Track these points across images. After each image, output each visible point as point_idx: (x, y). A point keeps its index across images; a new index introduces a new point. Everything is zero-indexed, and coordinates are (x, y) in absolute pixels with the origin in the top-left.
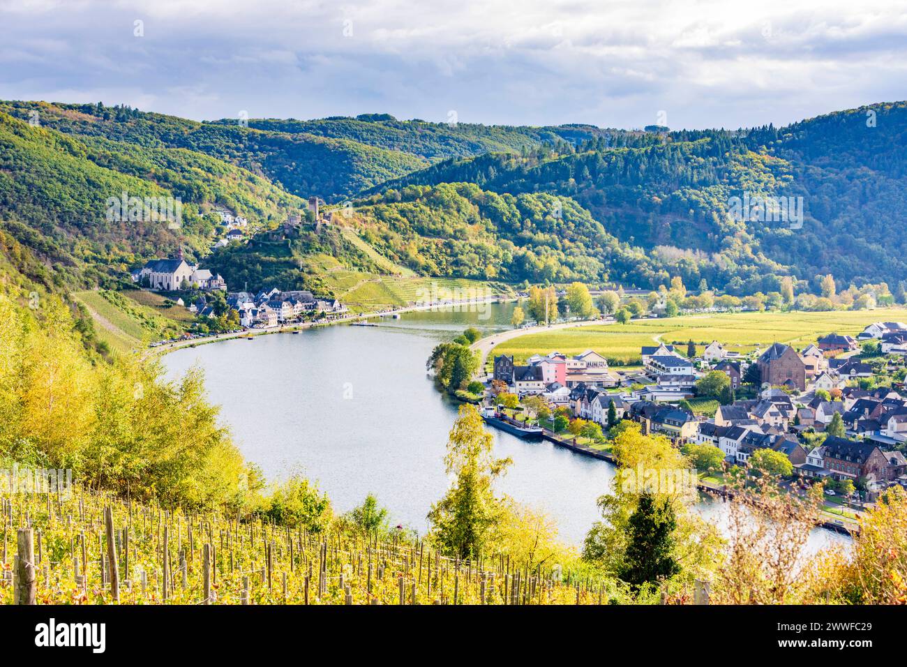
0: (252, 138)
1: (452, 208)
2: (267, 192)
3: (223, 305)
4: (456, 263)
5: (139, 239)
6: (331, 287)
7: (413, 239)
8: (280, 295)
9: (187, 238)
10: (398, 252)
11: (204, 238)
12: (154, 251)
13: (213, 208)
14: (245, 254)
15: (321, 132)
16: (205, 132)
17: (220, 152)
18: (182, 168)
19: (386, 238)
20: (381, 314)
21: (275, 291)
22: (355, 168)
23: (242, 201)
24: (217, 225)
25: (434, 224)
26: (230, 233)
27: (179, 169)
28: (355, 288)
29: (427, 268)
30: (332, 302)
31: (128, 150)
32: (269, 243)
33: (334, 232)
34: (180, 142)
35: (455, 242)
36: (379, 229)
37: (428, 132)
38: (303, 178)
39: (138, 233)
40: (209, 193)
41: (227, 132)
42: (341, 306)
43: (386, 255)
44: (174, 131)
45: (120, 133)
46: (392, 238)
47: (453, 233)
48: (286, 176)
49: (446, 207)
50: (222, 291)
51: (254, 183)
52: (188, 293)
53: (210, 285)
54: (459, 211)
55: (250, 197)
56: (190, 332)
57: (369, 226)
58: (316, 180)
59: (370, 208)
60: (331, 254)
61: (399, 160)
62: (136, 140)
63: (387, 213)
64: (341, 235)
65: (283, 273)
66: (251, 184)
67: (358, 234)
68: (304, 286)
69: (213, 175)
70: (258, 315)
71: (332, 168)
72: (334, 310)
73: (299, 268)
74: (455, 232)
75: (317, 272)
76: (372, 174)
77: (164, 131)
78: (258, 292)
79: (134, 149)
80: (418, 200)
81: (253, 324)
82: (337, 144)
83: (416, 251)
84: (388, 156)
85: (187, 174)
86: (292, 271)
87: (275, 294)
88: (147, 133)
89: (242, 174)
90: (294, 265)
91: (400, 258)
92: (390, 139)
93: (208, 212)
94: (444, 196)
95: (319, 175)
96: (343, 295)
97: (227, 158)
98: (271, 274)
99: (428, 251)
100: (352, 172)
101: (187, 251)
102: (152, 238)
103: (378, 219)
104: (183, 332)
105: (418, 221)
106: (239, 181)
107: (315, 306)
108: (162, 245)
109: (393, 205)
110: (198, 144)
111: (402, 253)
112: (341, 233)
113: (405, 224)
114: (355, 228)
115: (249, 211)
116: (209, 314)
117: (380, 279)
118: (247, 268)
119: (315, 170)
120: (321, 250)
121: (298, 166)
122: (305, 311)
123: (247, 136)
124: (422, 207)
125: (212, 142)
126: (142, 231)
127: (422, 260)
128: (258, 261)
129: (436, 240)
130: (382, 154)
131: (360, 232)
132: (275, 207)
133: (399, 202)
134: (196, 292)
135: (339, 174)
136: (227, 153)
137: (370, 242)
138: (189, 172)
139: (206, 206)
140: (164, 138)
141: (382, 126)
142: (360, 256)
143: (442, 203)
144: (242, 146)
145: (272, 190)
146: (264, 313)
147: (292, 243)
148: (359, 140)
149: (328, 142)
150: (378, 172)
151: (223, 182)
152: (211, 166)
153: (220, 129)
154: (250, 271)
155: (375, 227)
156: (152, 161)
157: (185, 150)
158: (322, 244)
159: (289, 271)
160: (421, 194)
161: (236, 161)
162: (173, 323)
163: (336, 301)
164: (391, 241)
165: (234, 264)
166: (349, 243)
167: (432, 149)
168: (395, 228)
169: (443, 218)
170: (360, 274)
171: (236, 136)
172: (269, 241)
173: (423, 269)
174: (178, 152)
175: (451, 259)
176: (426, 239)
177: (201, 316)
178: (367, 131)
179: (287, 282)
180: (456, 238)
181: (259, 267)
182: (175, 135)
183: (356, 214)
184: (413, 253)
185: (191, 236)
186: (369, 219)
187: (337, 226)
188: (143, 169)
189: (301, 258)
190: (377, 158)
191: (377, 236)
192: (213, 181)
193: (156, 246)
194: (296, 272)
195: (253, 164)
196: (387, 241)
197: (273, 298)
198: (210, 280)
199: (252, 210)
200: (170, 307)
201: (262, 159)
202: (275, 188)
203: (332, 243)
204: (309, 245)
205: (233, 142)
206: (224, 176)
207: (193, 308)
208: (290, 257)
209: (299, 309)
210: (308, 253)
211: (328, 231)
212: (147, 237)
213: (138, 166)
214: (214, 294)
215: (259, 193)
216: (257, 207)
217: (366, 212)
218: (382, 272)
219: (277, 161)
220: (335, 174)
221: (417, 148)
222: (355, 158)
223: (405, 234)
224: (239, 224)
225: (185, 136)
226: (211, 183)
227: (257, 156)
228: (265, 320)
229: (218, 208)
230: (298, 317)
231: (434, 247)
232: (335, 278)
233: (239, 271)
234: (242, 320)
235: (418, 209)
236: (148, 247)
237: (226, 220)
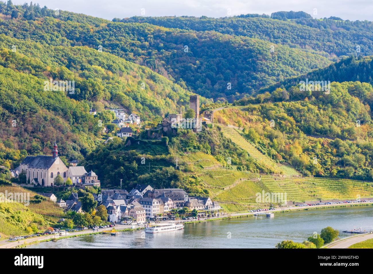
0: (157, 36)
1: (341, 107)
2: (168, 90)
3: (91, 201)
4: (342, 163)
5: (26, 135)
6: (206, 186)
7: (298, 138)
8: (153, 192)
9: (76, 136)
10: (281, 151)
11: (93, 136)
12: (40, 148)
13: (108, 105)
14: (123, 151)
15: (232, 30)
16: (110, 30)
17: (125, 51)
18: (82, 66)
19: (270, 137)
20: (254, 213)
21: (149, 188)
22: (259, 66)
23: (140, 99)
24: (110, 123)
25: (321, 123)
26: (120, 132)
27: (79, 67)
28: (232, 186)
29: (310, 168)
30: (205, 200)
31: (30, 48)
32: (146, 141)
33: (214, 130)
34: (85, 39)
35: (342, 142)
36: (264, 127)
37: (342, 30)
38: (207, 76)
39: (26, 130)
40: (104, 90)
41: (133, 30)
42: (213, 204)
43: (269, 154)
44: (81, 29)
45: (26, 31)
46: (276, 137)
47: (340, 133)
48: (189, 74)
49: (335, 106)
50: (95, 188)
51: (155, 81)
52: (61, 189)
53: (83, 181)
54: (348, 110)
55: (149, 96)
56: (55, 227)
57: (254, 125)
58: (219, 79)
59: (256, 106)
60: (209, 152)
61: (305, 59)
62: (42, 37)
63: (273, 113)
64: (222, 134)
65: (158, 171)
66: (151, 82)
67: (241, 132)
68: (178, 183)
69: (113, 72)
70: (127, 212)
71: (236, 67)
72: (207, 208)
73: (174, 166)
74: (343, 131)
75: (193, 170)
76: (276, 73)
77: (71, 29)
78: (131, 189)
79: (36, 47)
80: (307, 99)
81: (122, 220)
82: (242, 42)
83: (300, 150)
84: (294, 55)
85: (86, 72)
86: (167, 168)
87: (148, 191)
88: (54, 31)
89: (144, 72)
90: (169, 163)
91: (284, 158)
92: (302, 37)
93: (102, 110)
94: (334, 95)
95: (223, 73)
96: (217, 194)
97: (131, 55)
98: (147, 172)
99: (313, 151)
100: (255, 70)
101: (74, 148)
102: (40, 135)
103: (264, 118)
104: (48, 226)
105: (305, 120)
106: (140, 79)
107: (187, 204)
108: (49, 142)
109: (280, 104)
110: (104, 42)
111: (286, 152)
112: (222, 131)
113: (291, 123)
114: (239, 126)
115: (144, 109)
116: (77, 209)
117: (259, 178)
118: (123, 165)
119: (219, 68)
120: (199, 148)
121: (201, 64)
122: (176, 208)
123: (153, 34)
124: (310, 106)
125: (117, 39)
126: (30, 128)
127: (306, 159)
128: (135, 159)
129: (322, 140)
130: (288, 52)
131: (243, 131)
132: (174, 105)
133: (287, 101)
134: (69, 188)
135: (242, 72)
136: (132, 51)
137: (253, 140)
138: (89, 70)
139: (100, 104)
140: (70, 35)
141: (294, 24)
142: (240, 155)
143: (331, 102)
144: (147, 44)
145: (173, 89)
146: (132, 210)
147: (170, 141)
148: (270, 37)
149: (233, 40)
150: (282, 71)
151: (122, 80)
152: (111, 63)
153: (126, 27)
154: (127, 168)
155: (260, 126)
156: (53, 59)
157: (87, 48)
158: (200, 142)
159: (164, 168)
160: (311, 93)
161: (140, 59)
162: (40, 218)
163: (209, 199)
164: (275, 140)
165: (110, 161)
166: (229, 141)
167: (344, 47)
168: (281, 127)
169: (331, 118)
170: (238, 173)
171: (142, 34)
172: (147, 139)
173: (307, 169)
174: (79, 50)
175: (336, 159)
176: (312, 138)
177: (70, 212)
178: (279, 29)
179: (162, 179)
180: (343, 138)
181: (135, 165)
182: (81, 33)
183: (242, 112)
184: (297, 153)
185: (79, 133)
186: (254, 118)
187: (218, 125)
188: (39, 67)
189: (177, 156)
190: (282, 56)
191: (261, 135)
192: (113, 79)
193: (43, 143)
194: (171, 169)
195: (157, 62)
196: (271, 140)
197: (146, 195)
198: (84, 176)
199: (147, 109)
200: (39, 202)
201: (166, 57)
202: (177, 86)
203: (210, 142)
204: (186, 143)
205: (139, 40)
206: (125, 74)
207: (63, 204)
208: (167, 155)
209: (170, 206)
210: (186, 150)
211: (208, 129)
212: (35, 134)
213: (35, 64)
214: (87, 191)
215: (159, 91)
216: (154, 105)
217: (251, 110)
218: (262, 171)
219: (181, 59)
220: (239, 72)
221: (329, 47)
222: (260, 56)
223: (290, 133)
224: (132, 122)
225: (91, 33)
226: (111, 81)
227: (162, 53)
228: (133, 218)
229: (113, 106)
230: (168, 215)
231: (320, 146)
232: (211, 176)
233: (116, 168)
234: (111, 216)
235: (306, 108)
236: (35, 144)
237: (120, 118)
